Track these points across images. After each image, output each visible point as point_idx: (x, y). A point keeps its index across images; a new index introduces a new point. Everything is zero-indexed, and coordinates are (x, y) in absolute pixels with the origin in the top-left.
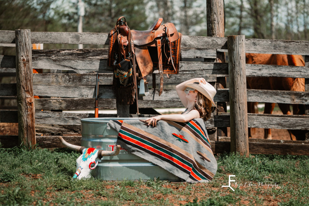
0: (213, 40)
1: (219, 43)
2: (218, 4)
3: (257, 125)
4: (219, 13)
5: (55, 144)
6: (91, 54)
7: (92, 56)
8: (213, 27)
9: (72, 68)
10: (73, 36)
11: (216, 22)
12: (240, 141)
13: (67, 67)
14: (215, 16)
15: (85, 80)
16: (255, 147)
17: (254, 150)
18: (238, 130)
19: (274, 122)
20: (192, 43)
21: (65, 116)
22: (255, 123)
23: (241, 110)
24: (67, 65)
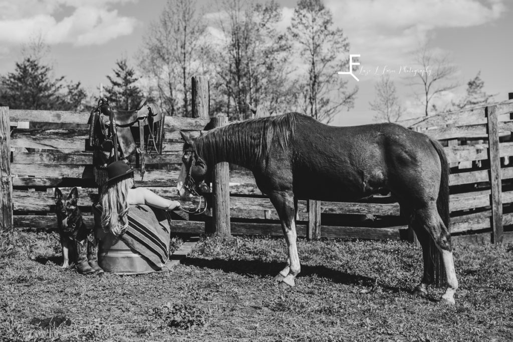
0: (196, 122)
1: (202, 124)
2: (202, 88)
3: (238, 206)
4: (203, 97)
5: (33, 224)
6: (76, 134)
7: (77, 136)
8: (198, 109)
9: (53, 147)
10: (54, 115)
11: (201, 105)
12: (222, 222)
13: (47, 145)
14: (200, 99)
15: (70, 159)
16: (236, 228)
17: (236, 230)
18: (220, 211)
19: (256, 203)
20: (176, 124)
21: (44, 196)
22: (237, 204)
23: (224, 192)
24: (47, 144)
